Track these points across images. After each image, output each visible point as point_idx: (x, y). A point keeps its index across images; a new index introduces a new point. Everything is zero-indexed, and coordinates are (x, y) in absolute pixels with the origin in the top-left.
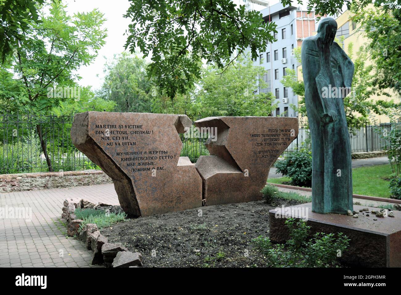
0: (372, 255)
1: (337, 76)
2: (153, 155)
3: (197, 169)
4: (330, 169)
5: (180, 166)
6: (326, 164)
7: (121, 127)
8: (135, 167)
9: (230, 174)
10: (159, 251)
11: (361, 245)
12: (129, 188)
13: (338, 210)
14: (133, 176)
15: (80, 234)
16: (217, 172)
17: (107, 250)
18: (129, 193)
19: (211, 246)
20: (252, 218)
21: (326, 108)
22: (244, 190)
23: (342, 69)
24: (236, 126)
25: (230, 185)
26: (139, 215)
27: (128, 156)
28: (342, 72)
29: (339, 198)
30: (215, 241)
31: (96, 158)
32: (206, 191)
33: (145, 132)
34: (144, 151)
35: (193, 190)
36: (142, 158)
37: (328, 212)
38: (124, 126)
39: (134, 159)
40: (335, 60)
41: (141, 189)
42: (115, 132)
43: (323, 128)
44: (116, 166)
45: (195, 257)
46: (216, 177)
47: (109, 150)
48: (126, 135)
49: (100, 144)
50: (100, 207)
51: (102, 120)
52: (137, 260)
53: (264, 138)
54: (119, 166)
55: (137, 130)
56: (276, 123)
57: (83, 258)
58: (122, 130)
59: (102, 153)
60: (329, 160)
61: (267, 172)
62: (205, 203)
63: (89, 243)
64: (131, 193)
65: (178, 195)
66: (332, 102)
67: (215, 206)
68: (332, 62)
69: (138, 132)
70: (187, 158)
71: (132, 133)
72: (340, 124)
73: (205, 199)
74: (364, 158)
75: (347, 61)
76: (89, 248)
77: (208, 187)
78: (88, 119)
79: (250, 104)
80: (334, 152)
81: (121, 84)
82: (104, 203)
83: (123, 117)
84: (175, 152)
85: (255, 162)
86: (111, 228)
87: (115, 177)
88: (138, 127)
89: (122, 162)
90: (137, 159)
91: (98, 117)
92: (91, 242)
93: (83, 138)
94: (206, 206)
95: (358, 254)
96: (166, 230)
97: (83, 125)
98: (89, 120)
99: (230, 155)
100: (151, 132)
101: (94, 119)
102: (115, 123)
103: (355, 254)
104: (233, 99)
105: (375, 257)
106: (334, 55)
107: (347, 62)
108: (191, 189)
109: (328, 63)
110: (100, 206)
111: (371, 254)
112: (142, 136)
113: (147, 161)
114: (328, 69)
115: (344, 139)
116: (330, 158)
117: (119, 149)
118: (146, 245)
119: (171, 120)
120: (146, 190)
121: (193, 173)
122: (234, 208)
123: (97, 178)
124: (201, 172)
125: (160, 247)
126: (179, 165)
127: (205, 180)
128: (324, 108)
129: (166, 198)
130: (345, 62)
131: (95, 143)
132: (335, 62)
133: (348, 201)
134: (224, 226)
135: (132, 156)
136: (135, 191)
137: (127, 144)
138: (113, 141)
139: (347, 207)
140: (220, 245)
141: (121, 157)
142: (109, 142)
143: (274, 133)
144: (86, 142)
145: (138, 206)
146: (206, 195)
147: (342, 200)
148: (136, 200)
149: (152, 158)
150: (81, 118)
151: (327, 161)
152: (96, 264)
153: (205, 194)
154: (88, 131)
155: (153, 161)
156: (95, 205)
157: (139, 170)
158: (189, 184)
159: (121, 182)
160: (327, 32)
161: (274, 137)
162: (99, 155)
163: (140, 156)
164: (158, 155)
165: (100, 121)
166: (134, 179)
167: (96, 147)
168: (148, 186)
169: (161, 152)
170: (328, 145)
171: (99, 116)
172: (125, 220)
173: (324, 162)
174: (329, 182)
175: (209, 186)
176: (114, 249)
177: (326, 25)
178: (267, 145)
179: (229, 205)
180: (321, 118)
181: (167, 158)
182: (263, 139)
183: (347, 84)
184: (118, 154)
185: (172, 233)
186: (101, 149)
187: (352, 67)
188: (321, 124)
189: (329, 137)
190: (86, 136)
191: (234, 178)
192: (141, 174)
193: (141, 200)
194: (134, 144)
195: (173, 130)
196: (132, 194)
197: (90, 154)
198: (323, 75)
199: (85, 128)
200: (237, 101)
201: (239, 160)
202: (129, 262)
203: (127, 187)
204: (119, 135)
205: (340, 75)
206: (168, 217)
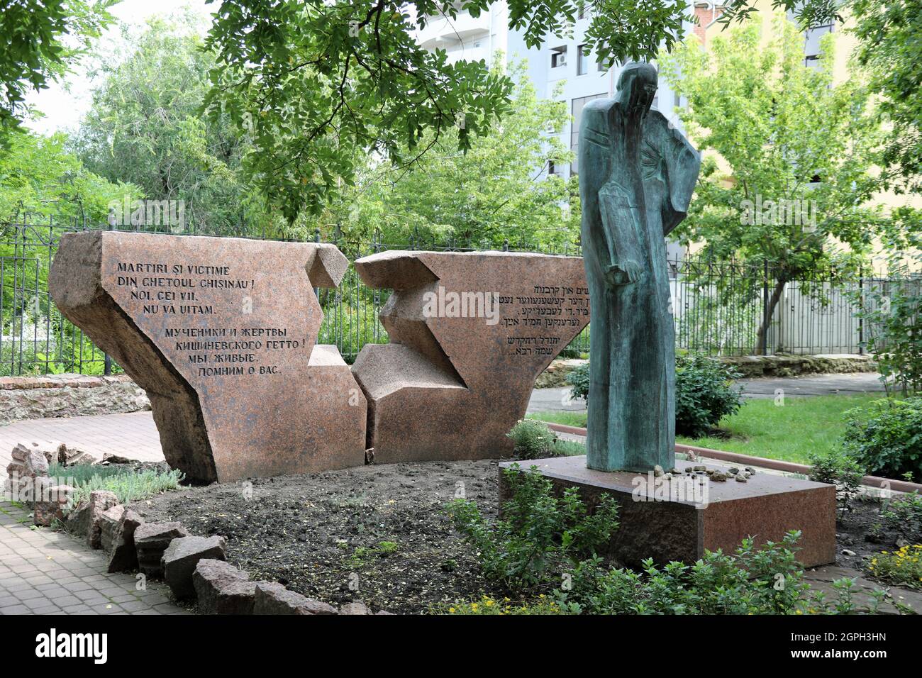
0: (675, 546)
1: (656, 183)
2: (252, 339)
3: (356, 377)
4: (624, 380)
5: (316, 367)
6: (613, 368)
7: (179, 269)
8: (207, 365)
9: (436, 390)
10: (260, 540)
11: (658, 526)
12: (191, 413)
13: (637, 466)
14: (203, 385)
15: (70, 517)
16: (403, 383)
17: (148, 536)
18: (190, 425)
19: (371, 534)
20: (476, 490)
21: (615, 253)
22: (470, 430)
23: (670, 169)
24: (454, 276)
25: (436, 416)
26: (213, 477)
27: (191, 339)
28: (670, 173)
29: (640, 439)
30: (382, 525)
31: (112, 340)
32: (376, 428)
33: (236, 283)
34: (231, 327)
35: (343, 423)
36: (224, 344)
37: (617, 468)
38: (185, 267)
39: (207, 346)
40: (654, 149)
41: (219, 416)
42: (165, 282)
43: (610, 295)
44: (163, 360)
45: (336, 551)
46: (402, 395)
47: (148, 323)
48: (190, 290)
49: (127, 307)
50: (107, 464)
51: (134, 253)
52: (217, 549)
53: (522, 306)
54: (170, 360)
55: (217, 277)
56: (553, 270)
57: (85, 564)
58: (180, 277)
59: (130, 329)
60: (622, 362)
61: (528, 390)
62: (372, 457)
63: (95, 532)
64: (195, 426)
65: (308, 436)
66: (634, 242)
67: (396, 465)
68: (646, 153)
69: (218, 284)
70: (334, 347)
71: (204, 284)
72: (648, 287)
73: (372, 449)
74: (849, 372)
75: (684, 150)
76: (96, 545)
77: (382, 420)
78: (100, 248)
79: (523, 207)
80: (634, 344)
81: (144, 119)
82: (119, 455)
83: (184, 248)
84: (304, 332)
85: (498, 364)
86: (149, 502)
87: (158, 389)
88: (219, 270)
89: (178, 352)
90: (215, 345)
91: (124, 244)
92: (100, 531)
93: (85, 292)
94: (375, 464)
95: (654, 545)
96: (276, 507)
97: (85, 262)
98: (104, 250)
99: (438, 344)
100: (250, 284)
101: (116, 249)
102: (164, 261)
103: (649, 545)
104: (474, 195)
105: (680, 549)
106: (651, 139)
107: (682, 152)
108: (339, 421)
109: (634, 156)
110: (107, 462)
111: (673, 543)
112: (228, 294)
113: (236, 352)
114: (634, 171)
115: (654, 318)
116: (625, 358)
117: (173, 321)
118: (232, 530)
119: (298, 256)
120: (233, 421)
121: (346, 383)
122: (440, 472)
123: (84, 398)
124: (365, 384)
125: (262, 534)
126: (312, 363)
127: (373, 401)
128: (611, 254)
129: (278, 440)
130: (678, 153)
131: (116, 305)
132: (653, 154)
133: (657, 448)
134: (407, 502)
135: (202, 340)
136: (206, 421)
137: (192, 310)
138: (158, 301)
139: (654, 459)
140: (392, 533)
141: (175, 340)
142: (148, 303)
143: (548, 296)
144: (94, 301)
145: (212, 457)
146: (376, 439)
147: (646, 445)
148: (207, 441)
149: (249, 345)
150: (79, 245)
151: (617, 364)
152: (119, 571)
153: (372, 435)
154: (99, 277)
155: (252, 352)
156: (95, 459)
157: (217, 372)
158: (335, 410)
159: (170, 398)
160: (632, 92)
161: (549, 306)
162: (122, 333)
163: (222, 338)
164: (264, 338)
165: (128, 255)
166: (205, 393)
167: (117, 315)
168: (237, 411)
169: (270, 332)
170: (621, 330)
171: (128, 242)
172: (179, 487)
173: (609, 364)
174: (622, 405)
175: (383, 417)
176: (164, 533)
177: (633, 77)
178: (529, 323)
179: (430, 466)
180: (606, 274)
181: (285, 345)
182: (521, 308)
183: (678, 201)
184: (169, 333)
185: (290, 512)
186: (129, 320)
187: (694, 163)
188: (606, 285)
189: (624, 314)
190: (94, 288)
191: (445, 400)
192: (222, 381)
193: (218, 442)
194: (209, 310)
195: (300, 280)
196: (198, 429)
197: (99, 331)
198: (621, 184)
199: (93, 268)
200: (483, 198)
201: (458, 359)
202: (199, 551)
203: (186, 412)
204: (173, 289)
205: (664, 181)
206: (282, 483)
